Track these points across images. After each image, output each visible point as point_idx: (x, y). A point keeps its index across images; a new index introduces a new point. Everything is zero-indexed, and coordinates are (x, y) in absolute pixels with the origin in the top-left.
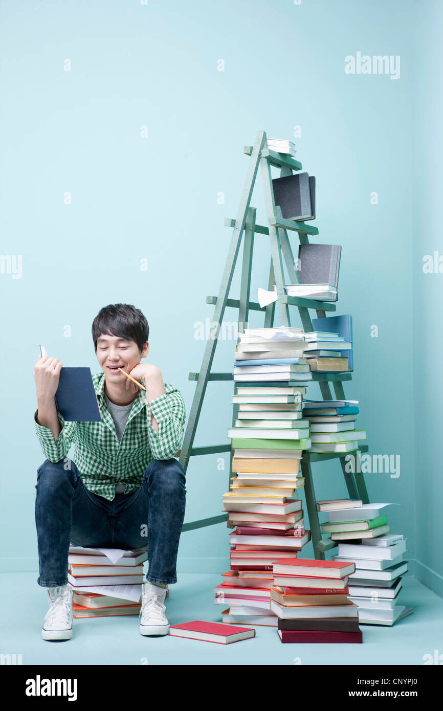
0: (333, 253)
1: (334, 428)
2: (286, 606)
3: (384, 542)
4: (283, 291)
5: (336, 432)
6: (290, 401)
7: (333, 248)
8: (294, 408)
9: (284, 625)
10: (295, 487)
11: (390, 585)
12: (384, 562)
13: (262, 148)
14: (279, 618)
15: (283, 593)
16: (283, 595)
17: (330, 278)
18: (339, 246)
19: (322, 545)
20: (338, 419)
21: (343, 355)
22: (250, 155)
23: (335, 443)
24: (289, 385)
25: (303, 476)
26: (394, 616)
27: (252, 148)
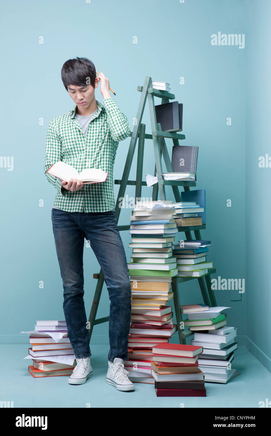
0: (193, 151)
1: (192, 262)
2: (160, 374)
3: (222, 332)
4: (161, 177)
5: (193, 265)
6: (164, 247)
7: (193, 148)
8: (167, 251)
9: (158, 385)
10: (167, 299)
11: (225, 358)
12: (222, 344)
13: (148, 88)
14: (155, 381)
15: (158, 366)
16: (158, 367)
17: (191, 167)
18: (197, 147)
19: (183, 335)
20: (195, 256)
21: (199, 215)
22: (141, 91)
23: (193, 271)
24: (164, 237)
25: (173, 291)
26: (228, 377)
27: (142, 87)
